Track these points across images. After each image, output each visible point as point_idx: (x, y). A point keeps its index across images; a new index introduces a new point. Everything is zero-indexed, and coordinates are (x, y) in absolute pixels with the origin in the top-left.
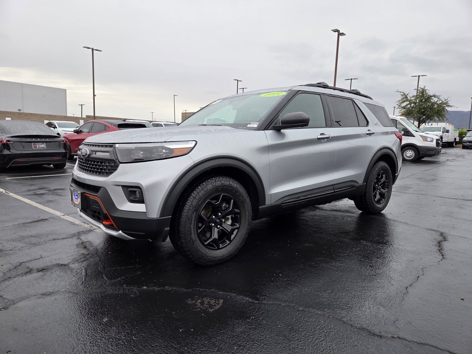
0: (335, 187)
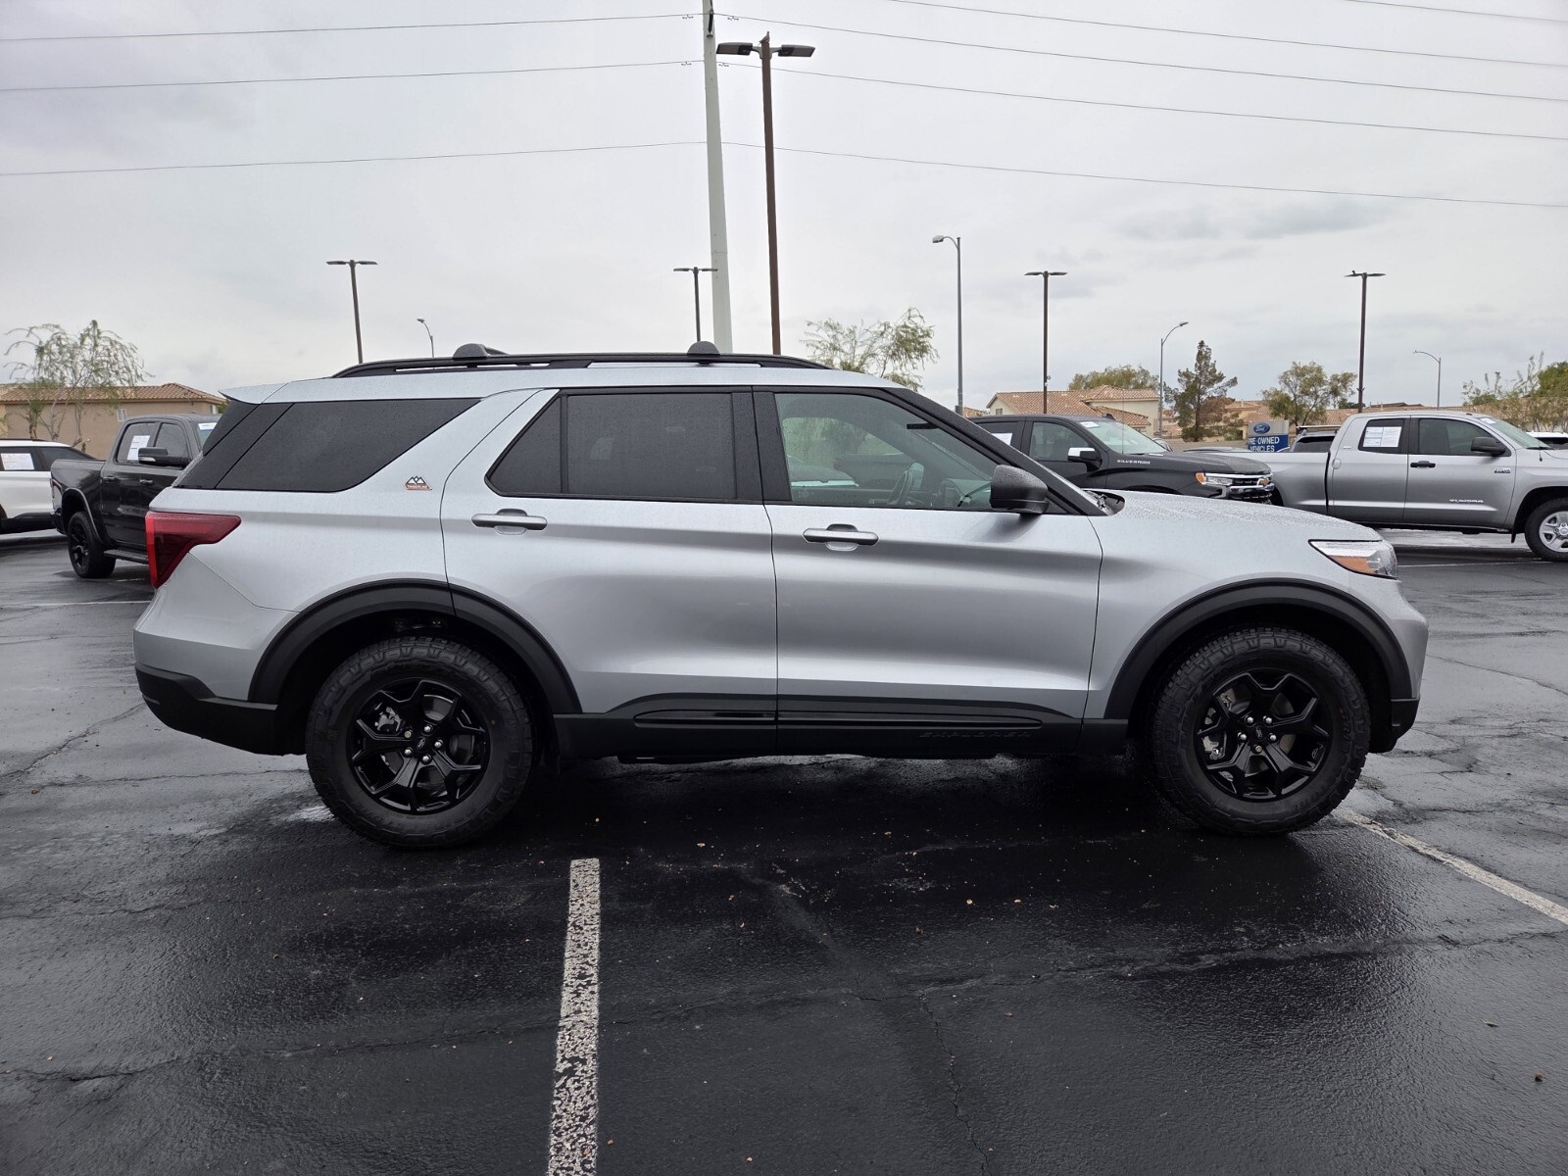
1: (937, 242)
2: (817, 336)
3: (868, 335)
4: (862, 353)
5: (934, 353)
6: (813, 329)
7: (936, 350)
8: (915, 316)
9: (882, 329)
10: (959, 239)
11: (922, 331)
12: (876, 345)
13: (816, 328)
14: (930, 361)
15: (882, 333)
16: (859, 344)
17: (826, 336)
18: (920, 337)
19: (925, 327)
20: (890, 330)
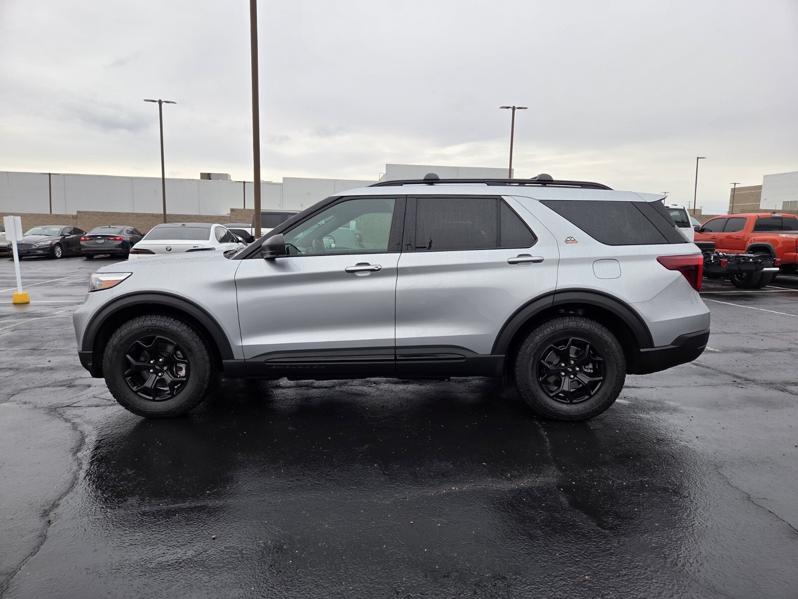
0: (398, 352)
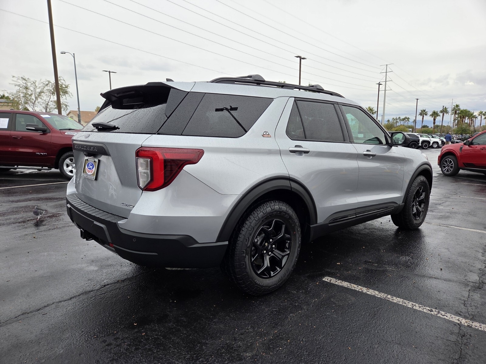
1: (63, 53)
2: (18, 82)
3: (42, 85)
4: (39, 91)
5: (70, 94)
6: (15, 79)
7: (71, 93)
8: (62, 80)
9: (47, 83)
10: (74, 54)
11: (65, 86)
12: (45, 89)
13: (16, 79)
14: (69, 97)
15: (47, 85)
16: (38, 87)
17: (21, 82)
18: (64, 88)
19: (67, 84)
20: (51, 84)
